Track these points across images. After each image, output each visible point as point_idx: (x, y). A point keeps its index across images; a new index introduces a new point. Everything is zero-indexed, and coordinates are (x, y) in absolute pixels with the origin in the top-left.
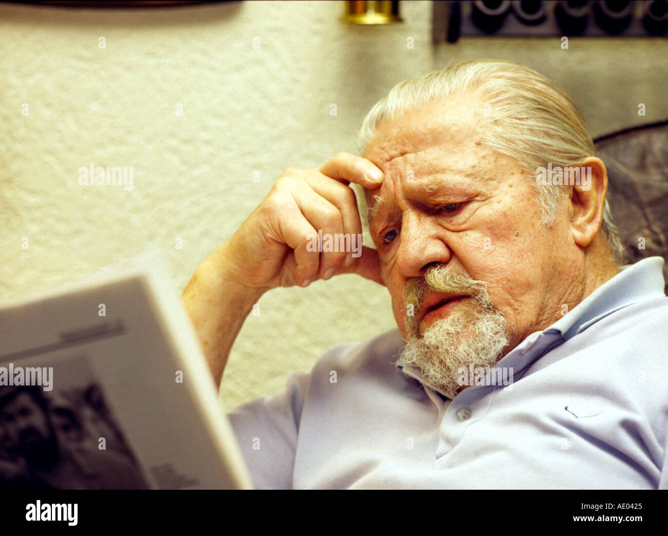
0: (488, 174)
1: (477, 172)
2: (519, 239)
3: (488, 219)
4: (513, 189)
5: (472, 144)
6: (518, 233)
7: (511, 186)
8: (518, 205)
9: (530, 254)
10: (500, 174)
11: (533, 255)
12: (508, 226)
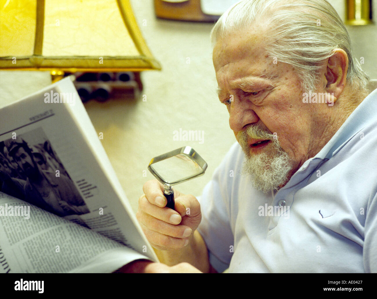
0: (273, 74)
1: (267, 74)
2: (292, 109)
3: (273, 100)
4: (288, 80)
5: (263, 57)
6: (291, 106)
7: (286, 79)
8: (290, 89)
9: (299, 117)
10: (281, 73)
11: (301, 117)
12: (285, 103)
